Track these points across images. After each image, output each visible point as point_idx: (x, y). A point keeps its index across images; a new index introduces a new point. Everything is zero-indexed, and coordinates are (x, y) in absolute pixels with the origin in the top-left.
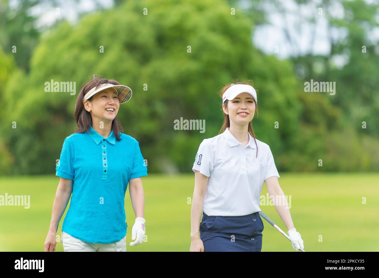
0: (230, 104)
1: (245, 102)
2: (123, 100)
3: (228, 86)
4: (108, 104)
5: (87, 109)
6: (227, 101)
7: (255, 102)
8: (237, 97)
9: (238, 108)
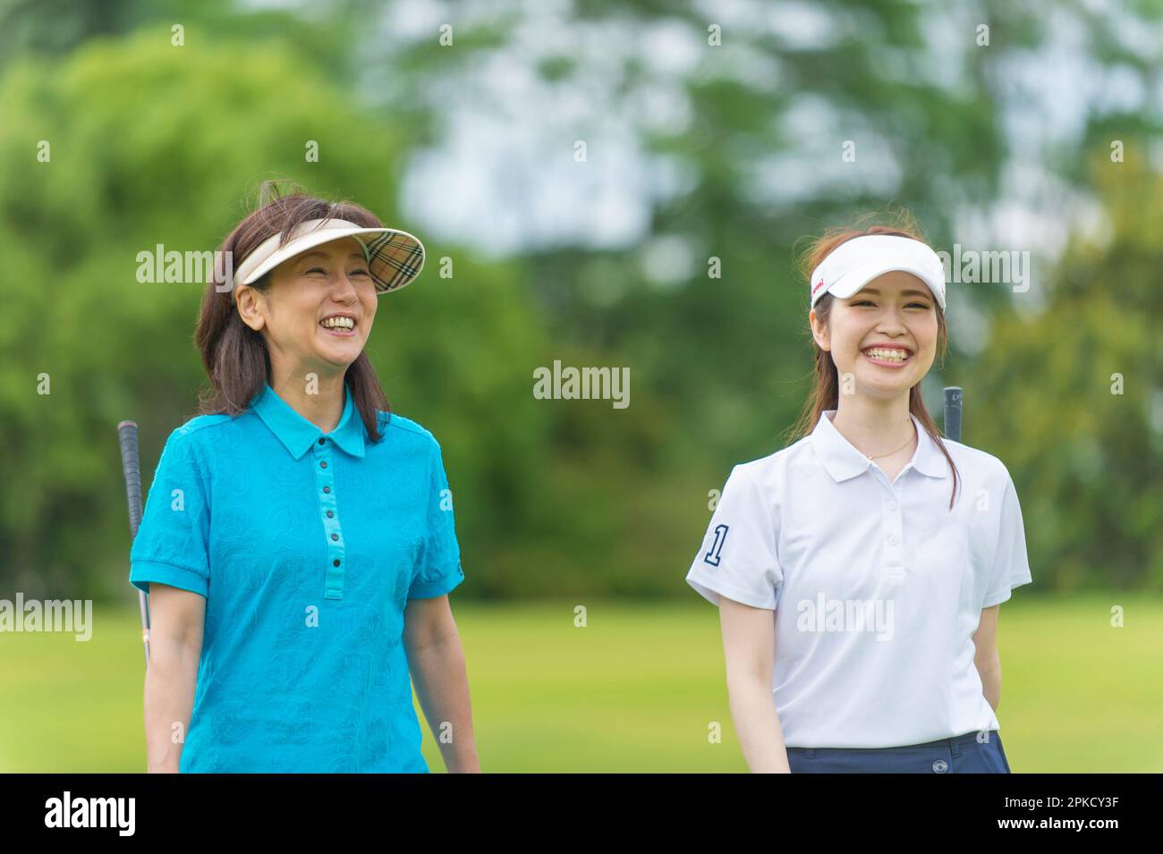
0: (839, 313)
1: (897, 306)
2: (390, 278)
3: (833, 240)
4: (329, 299)
5: (251, 318)
6: (826, 300)
7: (939, 310)
8: (868, 287)
9: (872, 329)
